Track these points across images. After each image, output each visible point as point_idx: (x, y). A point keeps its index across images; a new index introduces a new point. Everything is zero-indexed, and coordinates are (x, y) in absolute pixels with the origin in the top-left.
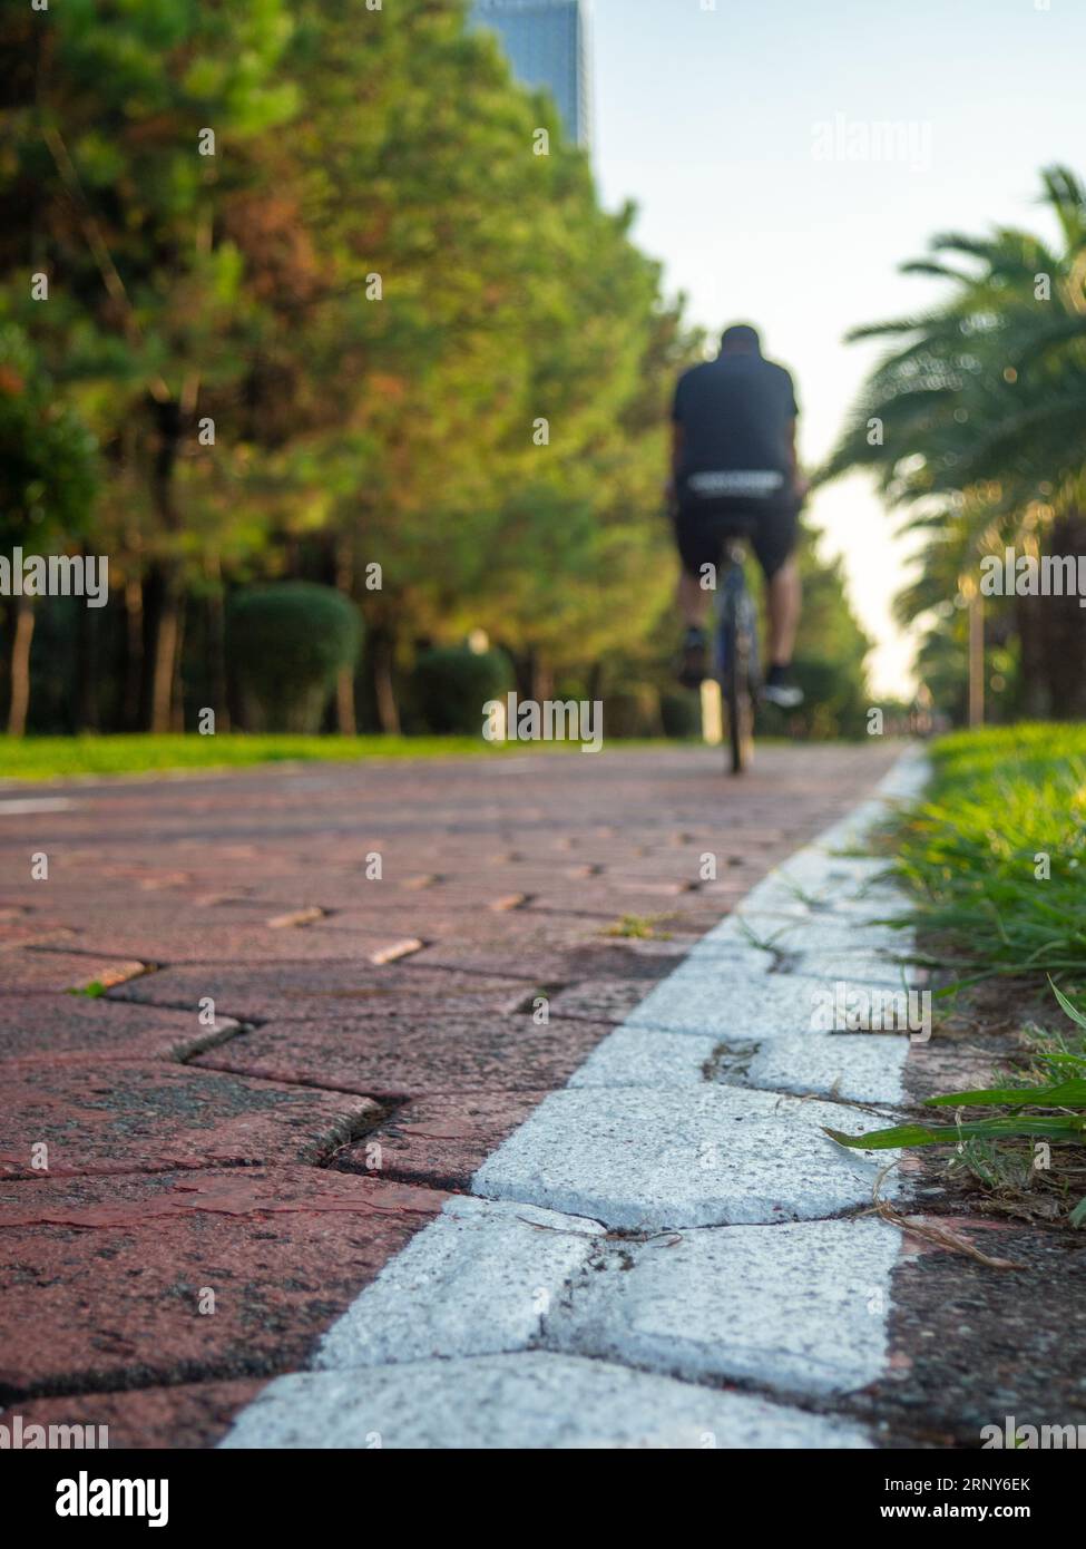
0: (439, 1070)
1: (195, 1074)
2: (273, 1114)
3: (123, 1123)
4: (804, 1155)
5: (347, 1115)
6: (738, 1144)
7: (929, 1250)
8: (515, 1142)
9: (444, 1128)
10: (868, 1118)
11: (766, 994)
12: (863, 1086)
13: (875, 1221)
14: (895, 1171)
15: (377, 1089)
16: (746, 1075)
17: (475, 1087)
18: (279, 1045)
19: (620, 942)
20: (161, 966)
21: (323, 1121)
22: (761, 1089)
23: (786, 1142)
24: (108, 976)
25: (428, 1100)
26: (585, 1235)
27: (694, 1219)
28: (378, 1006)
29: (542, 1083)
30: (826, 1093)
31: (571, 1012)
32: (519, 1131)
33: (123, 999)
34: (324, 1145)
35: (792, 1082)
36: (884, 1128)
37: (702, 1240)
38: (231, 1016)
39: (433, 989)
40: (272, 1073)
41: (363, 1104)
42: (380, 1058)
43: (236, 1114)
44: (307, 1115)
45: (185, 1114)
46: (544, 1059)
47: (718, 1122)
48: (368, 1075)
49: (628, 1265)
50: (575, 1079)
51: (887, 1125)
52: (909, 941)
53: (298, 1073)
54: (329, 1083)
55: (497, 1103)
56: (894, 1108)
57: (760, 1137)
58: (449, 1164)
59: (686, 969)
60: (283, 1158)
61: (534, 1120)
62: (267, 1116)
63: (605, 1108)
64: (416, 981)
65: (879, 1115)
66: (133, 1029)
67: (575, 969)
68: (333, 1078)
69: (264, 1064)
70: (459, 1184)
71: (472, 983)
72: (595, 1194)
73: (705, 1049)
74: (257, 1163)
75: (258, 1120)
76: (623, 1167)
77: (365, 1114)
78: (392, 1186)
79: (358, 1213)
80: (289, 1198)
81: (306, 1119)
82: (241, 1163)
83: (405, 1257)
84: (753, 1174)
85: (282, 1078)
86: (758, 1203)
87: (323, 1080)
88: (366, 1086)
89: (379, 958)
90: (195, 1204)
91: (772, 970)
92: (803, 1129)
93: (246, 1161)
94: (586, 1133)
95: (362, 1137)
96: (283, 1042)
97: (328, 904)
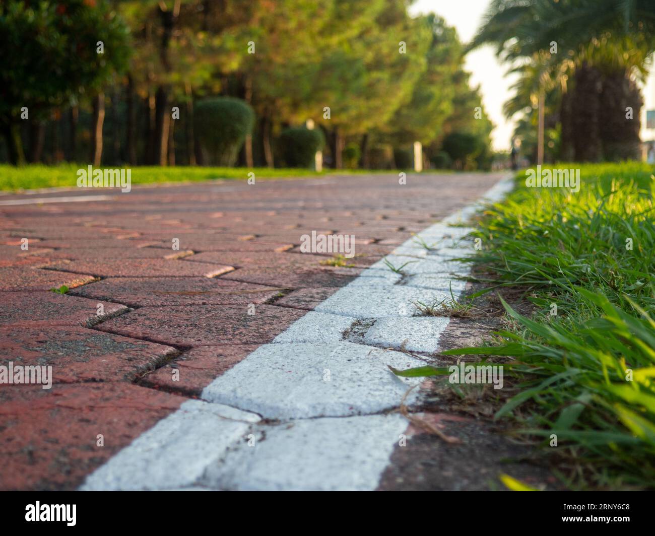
0: (213, 332)
1: (92, 333)
2: (121, 354)
3: (44, 358)
4: (373, 380)
5: (159, 356)
6: (344, 374)
7: (421, 431)
8: (231, 372)
9: (200, 364)
10: (414, 360)
11: (389, 295)
12: (418, 343)
13: (398, 416)
14: (418, 388)
15: (178, 342)
16: (363, 337)
17: (226, 342)
18: (140, 319)
19: (329, 268)
20: (103, 278)
21: (144, 359)
22: (368, 344)
23: (368, 373)
24: (75, 282)
25: (200, 348)
26: (246, 422)
27: (307, 414)
28: (198, 300)
29: (261, 340)
30: (399, 347)
31: (290, 304)
32: (236, 366)
33: (77, 295)
34: (141, 371)
35: (383, 341)
36: (420, 366)
37: (305, 425)
38: (124, 304)
39: (228, 291)
40: (131, 333)
41: (170, 349)
42: (187, 326)
43: (103, 354)
44: (137, 355)
45: (77, 354)
46: (267, 328)
47: (338, 361)
48: (177, 335)
49: (263, 439)
50: (278, 338)
51: (423, 364)
52: (469, 268)
53: (143, 333)
54: (156, 339)
55: (233, 350)
56: (429, 355)
57: (356, 370)
58: (194, 383)
59: (357, 282)
60: (116, 378)
61: (247, 360)
62: (117, 356)
63: (285, 354)
64: (222, 287)
65: (420, 359)
66: (74, 309)
67: (303, 281)
68: (159, 336)
69: (129, 329)
70: (194, 394)
71: (250, 288)
72: (259, 401)
73: (347, 323)
74: (101, 380)
75: (112, 358)
76: (279, 386)
77: (168, 355)
78: (162, 394)
79: (137, 408)
80: (107, 399)
81: (136, 358)
82: (94, 380)
83: (150, 433)
84: (344, 390)
85: (135, 336)
86: (341, 406)
87: (154, 337)
88: (173, 341)
89: (210, 275)
90: (58, 402)
91: (398, 283)
92: (379, 366)
93: (97, 379)
94: (270, 367)
95: (160, 367)
96: (143, 317)
97: (197, 248)
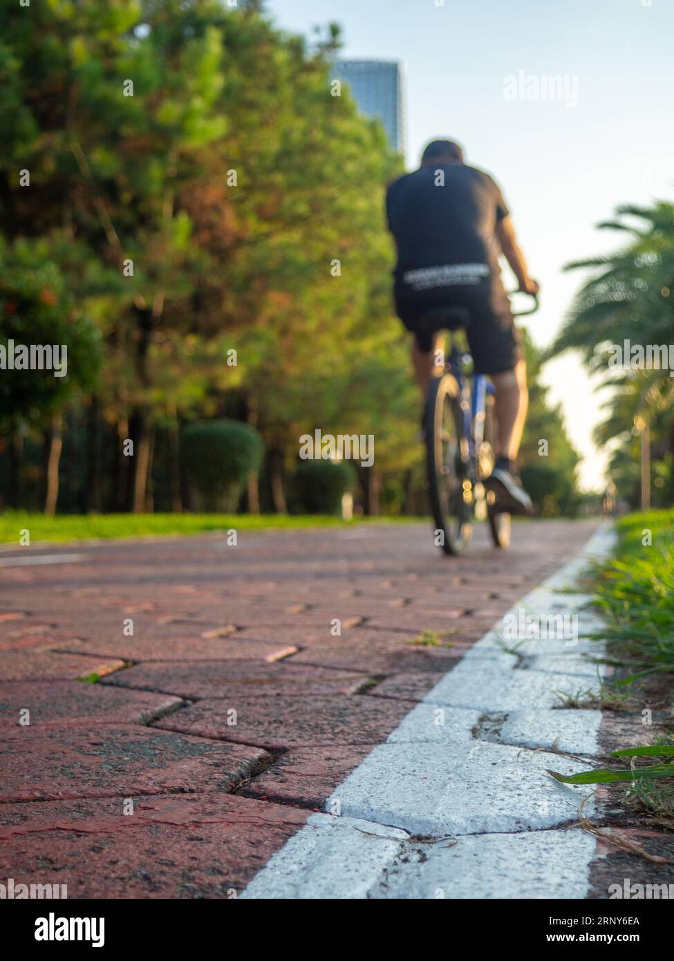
0: (307, 730)
1: (154, 733)
2: (203, 759)
3: (109, 764)
4: (534, 788)
5: (249, 760)
6: (494, 780)
7: (614, 850)
8: (353, 778)
9: (309, 769)
10: (576, 764)
11: (512, 682)
12: (573, 743)
13: (579, 831)
14: (592, 799)
15: (267, 743)
16: (499, 735)
17: (329, 742)
18: (207, 714)
19: (421, 648)
20: (135, 663)
21: (234, 764)
22: (508, 744)
23: (524, 779)
24: (102, 669)
25: (299, 750)
26: (396, 839)
27: (465, 829)
28: (270, 690)
29: (371, 740)
30: (549, 747)
31: (390, 694)
32: (356, 771)
33: (111, 684)
34: (234, 779)
35: (528, 740)
36: (586, 770)
37: (470, 843)
38: (177, 695)
39: (303, 678)
40: (202, 732)
41: (260, 753)
42: (270, 723)
43: (179, 759)
44: (224, 759)
45: (147, 759)
46: (373, 724)
47: (481, 766)
48: (262, 734)
49: (423, 859)
50: (391, 737)
51: (588, 769)
52: (603, 648)
53: (219, 732)
54: (238, 739)
55: (343, 752)
56: (592, 757)
57: (508, 775)
58: (312, 792)
59: (463, 665)
60: (208, 788)
61: (366, 764)
62: (198, 760)
63: (410, 757)
64: (294, 673)
65: (583, 762)
66: (117, 704)
67: (393, 665)
68: (240, 736)
69: (197, 727)
70: (318, 806)
71: (329, 675)
72: (403, 813)
73: (472, 718)
74: (192, 791)
75: (193, 763)
76: (420, 795)
77: (260, 759)
78: (276, 807)
79: (254, 824)
80: (211, 814)
81: (223, 762)
82: (182, 791)
83: (283, 853)
84: (503, 800)
85: (208, 736)
86: (506, 819)
87: (234, 737)
88: (261, 741)
89: (271, 658)
90: (153, 817)
91: (516, 667)
92: (535, 770)
93: (185, 789)
94: (398, 773)
95: (258, 774)
96: (210, 713)
97: (240, 623)
